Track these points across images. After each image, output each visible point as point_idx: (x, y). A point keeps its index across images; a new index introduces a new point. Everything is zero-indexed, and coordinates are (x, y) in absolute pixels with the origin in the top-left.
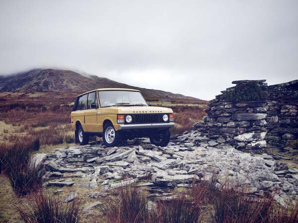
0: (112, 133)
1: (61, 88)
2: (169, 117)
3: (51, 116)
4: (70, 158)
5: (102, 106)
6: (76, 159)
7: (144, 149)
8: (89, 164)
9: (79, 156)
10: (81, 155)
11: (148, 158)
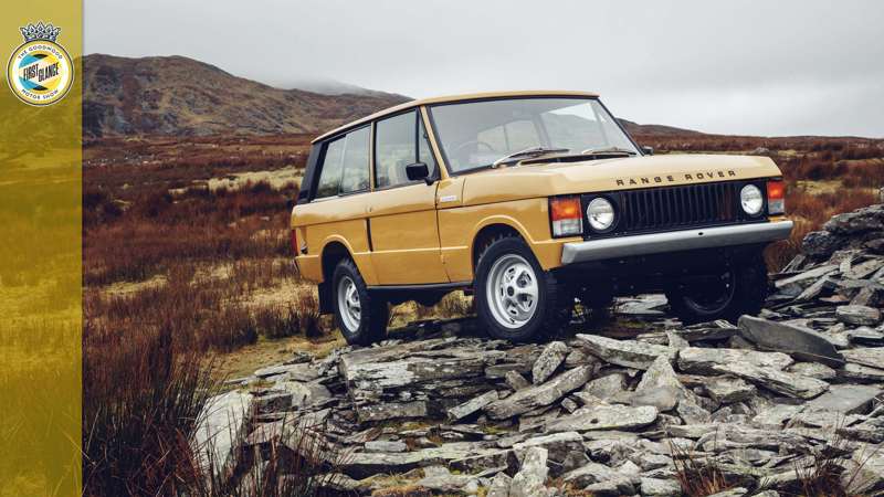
0: (522, 283)
1: (148, 130)
2: (765, 196)
3: (148, 235)
4: (369, 403)
5: (455, 170)
6: (395, 410)
7: (692, 344)
8: (461, 428)
9: (406, 395)
10: (414, 387)
11: (740, 386)
